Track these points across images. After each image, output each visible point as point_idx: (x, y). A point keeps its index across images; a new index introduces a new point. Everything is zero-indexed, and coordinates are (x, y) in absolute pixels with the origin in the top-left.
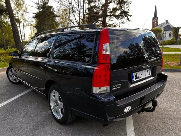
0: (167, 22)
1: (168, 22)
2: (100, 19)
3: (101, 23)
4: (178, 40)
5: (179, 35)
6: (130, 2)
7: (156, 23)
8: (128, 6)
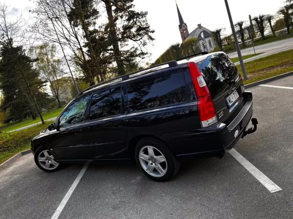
0: (199, 26)
1: (202, 27)
2: (109, 48)
3: (112, 52)
4: (223, 47)
5: (222, 40)
6: (146, 13)
7: (185, 32)
8: (144, 19)
